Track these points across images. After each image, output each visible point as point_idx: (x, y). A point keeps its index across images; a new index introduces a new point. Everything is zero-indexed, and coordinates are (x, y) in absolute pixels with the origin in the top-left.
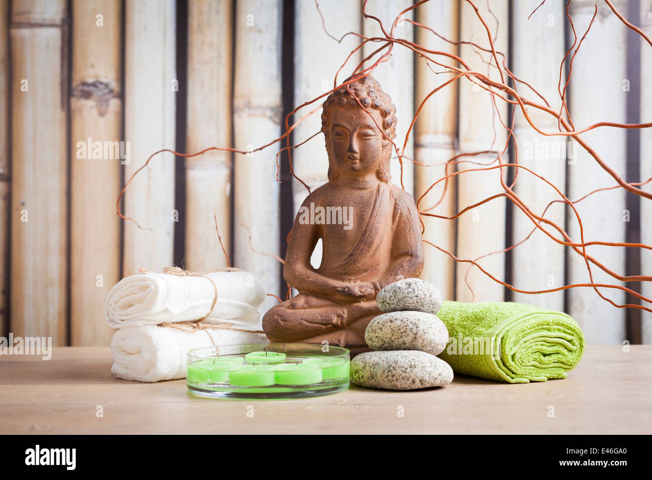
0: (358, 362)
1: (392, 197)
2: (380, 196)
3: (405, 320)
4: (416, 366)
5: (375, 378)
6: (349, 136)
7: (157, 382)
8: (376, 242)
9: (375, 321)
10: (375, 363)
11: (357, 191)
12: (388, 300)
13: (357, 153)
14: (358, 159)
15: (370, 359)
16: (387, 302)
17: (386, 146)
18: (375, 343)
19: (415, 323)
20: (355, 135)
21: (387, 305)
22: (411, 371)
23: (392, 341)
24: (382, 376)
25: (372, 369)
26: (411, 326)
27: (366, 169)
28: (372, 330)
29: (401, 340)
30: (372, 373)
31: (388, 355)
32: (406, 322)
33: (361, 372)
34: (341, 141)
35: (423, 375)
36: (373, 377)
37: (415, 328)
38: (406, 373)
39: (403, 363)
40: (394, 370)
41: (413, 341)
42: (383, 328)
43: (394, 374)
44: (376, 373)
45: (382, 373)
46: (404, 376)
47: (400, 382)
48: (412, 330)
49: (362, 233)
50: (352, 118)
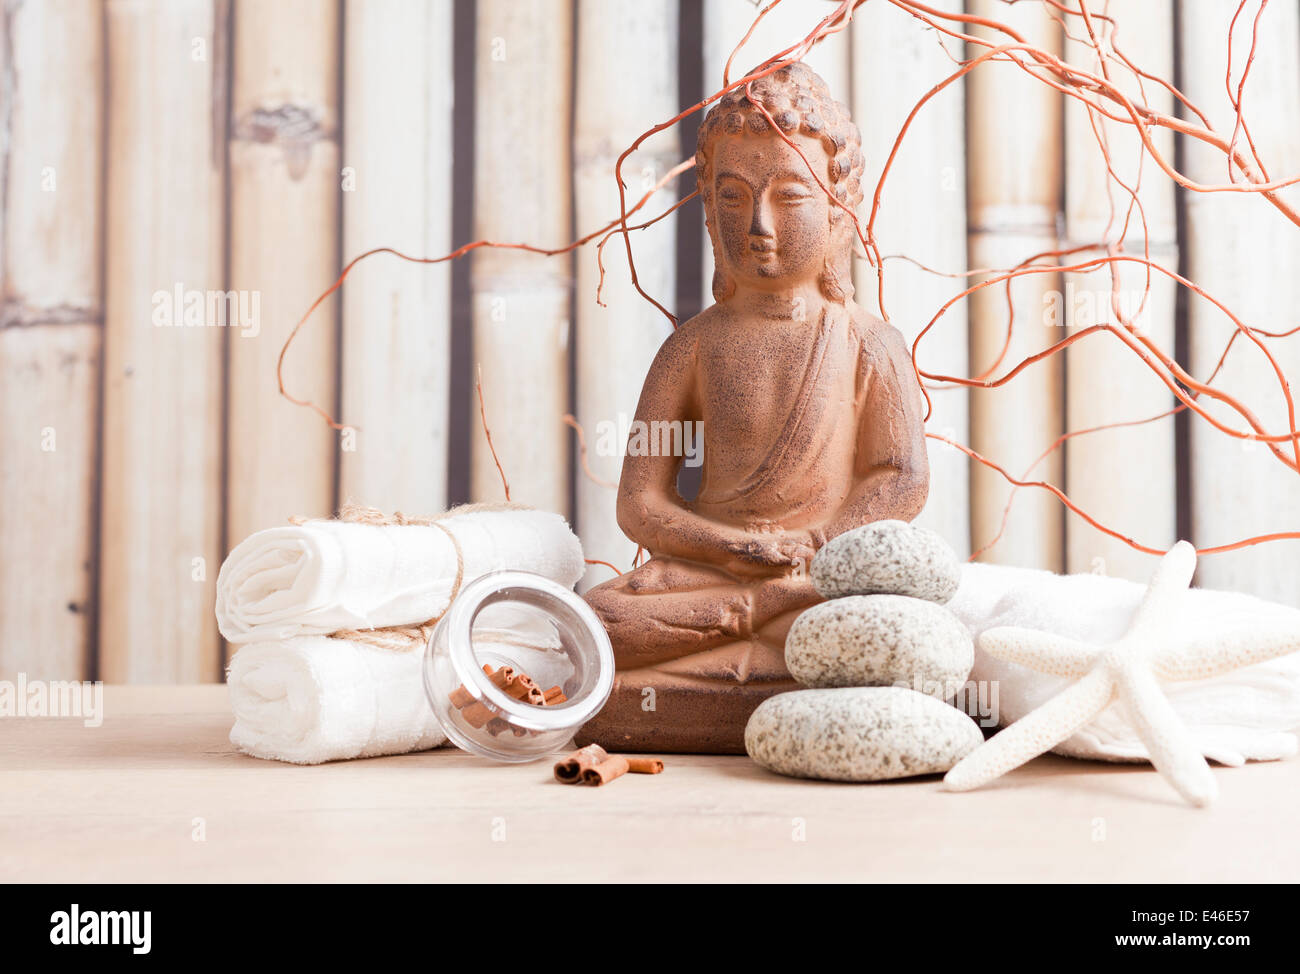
0: (765, 716)
1: (853, 334)
2: (827, 334)
3: (869, 615)
4: (893, 725)
5: (801, 752)
6: (752, 198)
7: (322, 764)
8: (817, 439)
9: (805, 618)
10: (799, 717)
11: (774, 323)
12: (833, 573)
13: (770, 237)
14: (773, 250)
15: (791, 707)
16: (832, 576)
17: (837, 219)
18: (806, 670)
19: (893, 623)
20: (765, 196)
21: (833, 584)
22: (881, 735)
23: (843, 664)
24: (815, 747)
25: (794, 732)
26: (883, 629)
27: (792, 272)
28: (799, 639)
29: (862, 662)
30: (794, 742)
31: (829, 700)
32: (873, 620)
33: (771, 739)
34: (736, 211)
35: (907, 746)
36: (797, 751)
37: (891, 634)
38: (869, 740)
39: (862, 718)
40: (843, 732)
41: (889, 664)
42: (821, 634)
43: (841, 744)
44: (803, 740)
45: (816, 742)
46: (865, 747)
47: (855, 762)
48: (886, 638)
49: (786, 418)
50: (758, 157)
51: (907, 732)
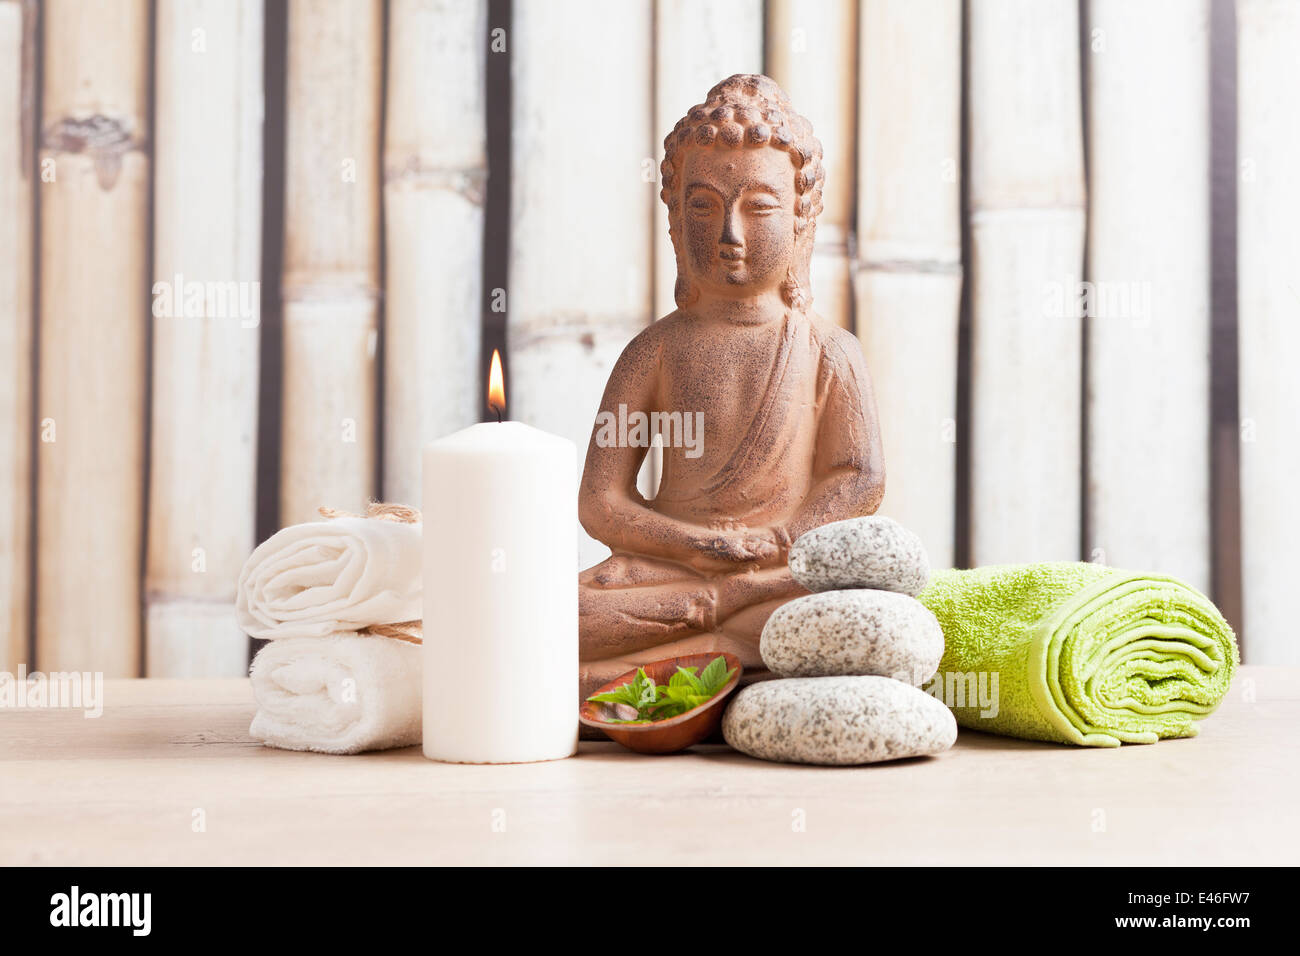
0: (748, 703)
1: (814, 341)
2: (790, 339)
3: (849, 611)
4: (879, 712)
5: (787, 738)
6: (723, 209)
8: (781, 439)
10: (785, 704)
11: (738, 329)
13: (741, 246)
14: (742, 259)
15: (774, 695)
17: (802, 230)
18: (783, 662)
19: (873, 618)
20: (736, 207)
22: (867, 721)
23: (822, 657)
24: (802, 733)
25: (779, 718)
26: (863, 624)
27: (759, 280)
28: (778, 633)
29: (841, 655)
30: (779, 727)
31: (814, 688)
32: (853, 616)
33: (755, 725)
34: (706, 220)
35: (892, 731)
36: (783, 737)
37: (872, 628)
38: (856, 725)
39: (849, 704)
40: (830, 719)
41: (869, 657)
42: (801, 629)
43: (829, 729)
44: (789, 726)
45: (803, 728)
46: (852, 733)
47: (842, 747)
48: (866, 633)
49: (751, 420)
50: (729, 168)
51: (892, 718)
